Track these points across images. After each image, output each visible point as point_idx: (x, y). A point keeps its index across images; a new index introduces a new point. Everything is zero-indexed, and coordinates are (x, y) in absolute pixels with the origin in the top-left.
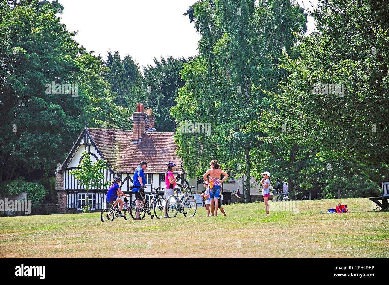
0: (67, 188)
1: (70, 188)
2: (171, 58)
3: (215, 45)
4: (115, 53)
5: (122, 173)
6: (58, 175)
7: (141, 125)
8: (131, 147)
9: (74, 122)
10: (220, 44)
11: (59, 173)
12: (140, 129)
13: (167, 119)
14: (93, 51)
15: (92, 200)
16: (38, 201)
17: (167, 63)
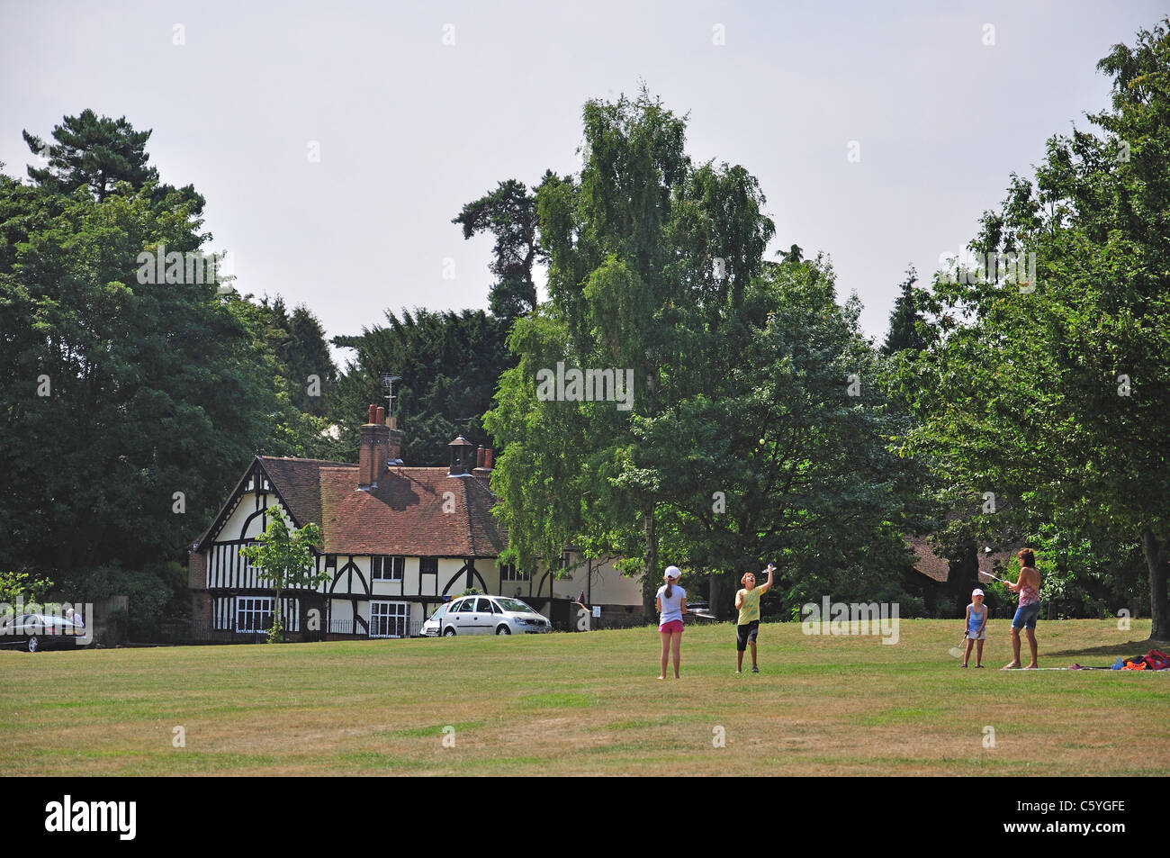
0: (213, 586)
1: (220, 585)
2: (424, 313)
3: (587, 280)
4: (277, 302)
5: (336, 555)
6: (194, 558)
7: (377, 453)
8: (357, 499)
9: (230, 444)
10: (599, 278)
11: (196, 552)
12: (376, 460)
13: (417, 439)
14: (251, 296)
15: (269, 611)
16: (153, 613)
17: (416, 321)
